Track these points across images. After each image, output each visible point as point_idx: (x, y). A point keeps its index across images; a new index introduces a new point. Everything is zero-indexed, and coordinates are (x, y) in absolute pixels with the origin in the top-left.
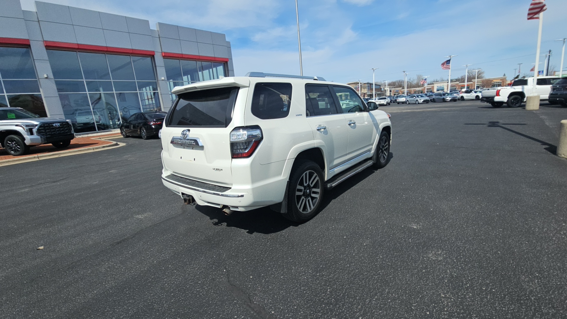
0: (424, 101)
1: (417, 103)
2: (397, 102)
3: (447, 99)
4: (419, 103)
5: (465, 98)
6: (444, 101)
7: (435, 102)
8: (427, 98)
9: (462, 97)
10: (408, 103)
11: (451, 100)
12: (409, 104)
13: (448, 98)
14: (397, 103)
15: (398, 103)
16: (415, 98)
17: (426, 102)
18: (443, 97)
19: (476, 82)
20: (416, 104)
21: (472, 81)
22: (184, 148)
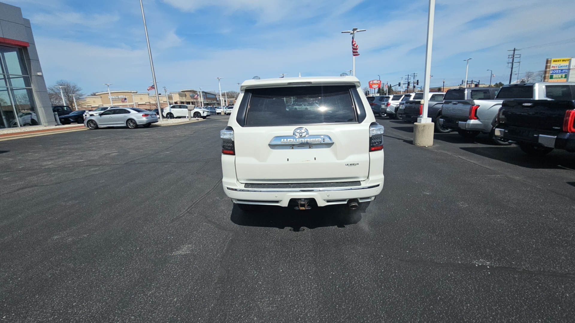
22: (293, 148)
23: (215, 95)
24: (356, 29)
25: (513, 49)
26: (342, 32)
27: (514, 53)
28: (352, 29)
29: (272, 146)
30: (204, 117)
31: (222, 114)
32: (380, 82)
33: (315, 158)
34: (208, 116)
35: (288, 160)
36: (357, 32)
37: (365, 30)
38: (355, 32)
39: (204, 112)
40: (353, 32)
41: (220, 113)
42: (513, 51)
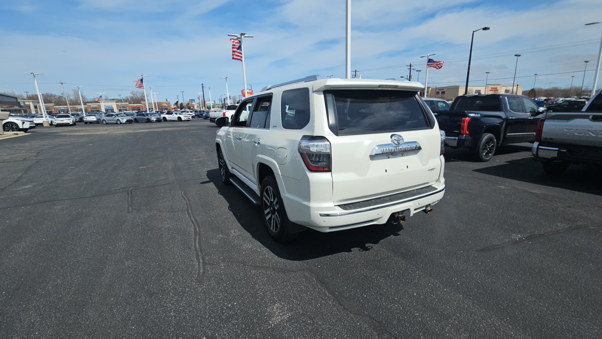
0: (127, 121)
1: (119, 123)
2: (83, 121)
3: (152, 119)
4: (121, 123)
5: (167, 119)
6: (149, 121)
7: (138, 122)
8: (129, 118)
9: (164, 118)
10: (104, 122)
11: (156, 120)
12: (107, 124)
13: (154, 119)
14: (83, 123)
15: (86, 123)
16: (114, 117)
17: (129, 122)
18: (146, 117)
19: (147, 104)
20: (117, 124)
21: (141, 103)
22: (389, 157)
23: (16, 98)
24: (244, 34)
25: (355, 71)
26: (229, 35)
27: (356, 74)
28: (240, 33)
29: (372, 157)
30: (25, 130)
31: (45, 125)
32: (252, 91)
33: (407, 166)
34: (31, 128)
35: (386, 171)
36: (245, 37)
37: (253, 37)
38: (242, 37)
39: (23, 123)
40: (240, 36)
41: (42, 124)
42: (355, 72)
